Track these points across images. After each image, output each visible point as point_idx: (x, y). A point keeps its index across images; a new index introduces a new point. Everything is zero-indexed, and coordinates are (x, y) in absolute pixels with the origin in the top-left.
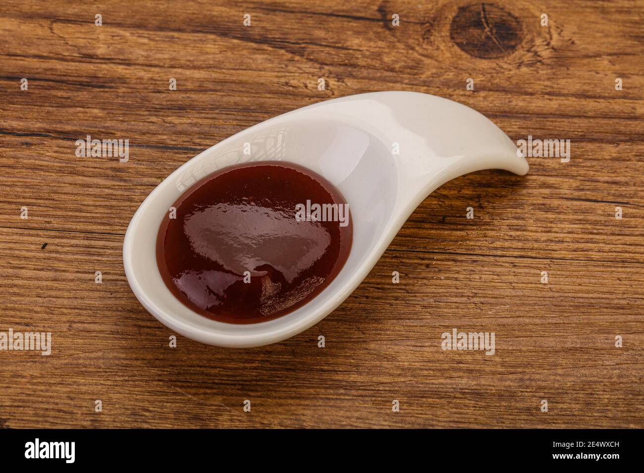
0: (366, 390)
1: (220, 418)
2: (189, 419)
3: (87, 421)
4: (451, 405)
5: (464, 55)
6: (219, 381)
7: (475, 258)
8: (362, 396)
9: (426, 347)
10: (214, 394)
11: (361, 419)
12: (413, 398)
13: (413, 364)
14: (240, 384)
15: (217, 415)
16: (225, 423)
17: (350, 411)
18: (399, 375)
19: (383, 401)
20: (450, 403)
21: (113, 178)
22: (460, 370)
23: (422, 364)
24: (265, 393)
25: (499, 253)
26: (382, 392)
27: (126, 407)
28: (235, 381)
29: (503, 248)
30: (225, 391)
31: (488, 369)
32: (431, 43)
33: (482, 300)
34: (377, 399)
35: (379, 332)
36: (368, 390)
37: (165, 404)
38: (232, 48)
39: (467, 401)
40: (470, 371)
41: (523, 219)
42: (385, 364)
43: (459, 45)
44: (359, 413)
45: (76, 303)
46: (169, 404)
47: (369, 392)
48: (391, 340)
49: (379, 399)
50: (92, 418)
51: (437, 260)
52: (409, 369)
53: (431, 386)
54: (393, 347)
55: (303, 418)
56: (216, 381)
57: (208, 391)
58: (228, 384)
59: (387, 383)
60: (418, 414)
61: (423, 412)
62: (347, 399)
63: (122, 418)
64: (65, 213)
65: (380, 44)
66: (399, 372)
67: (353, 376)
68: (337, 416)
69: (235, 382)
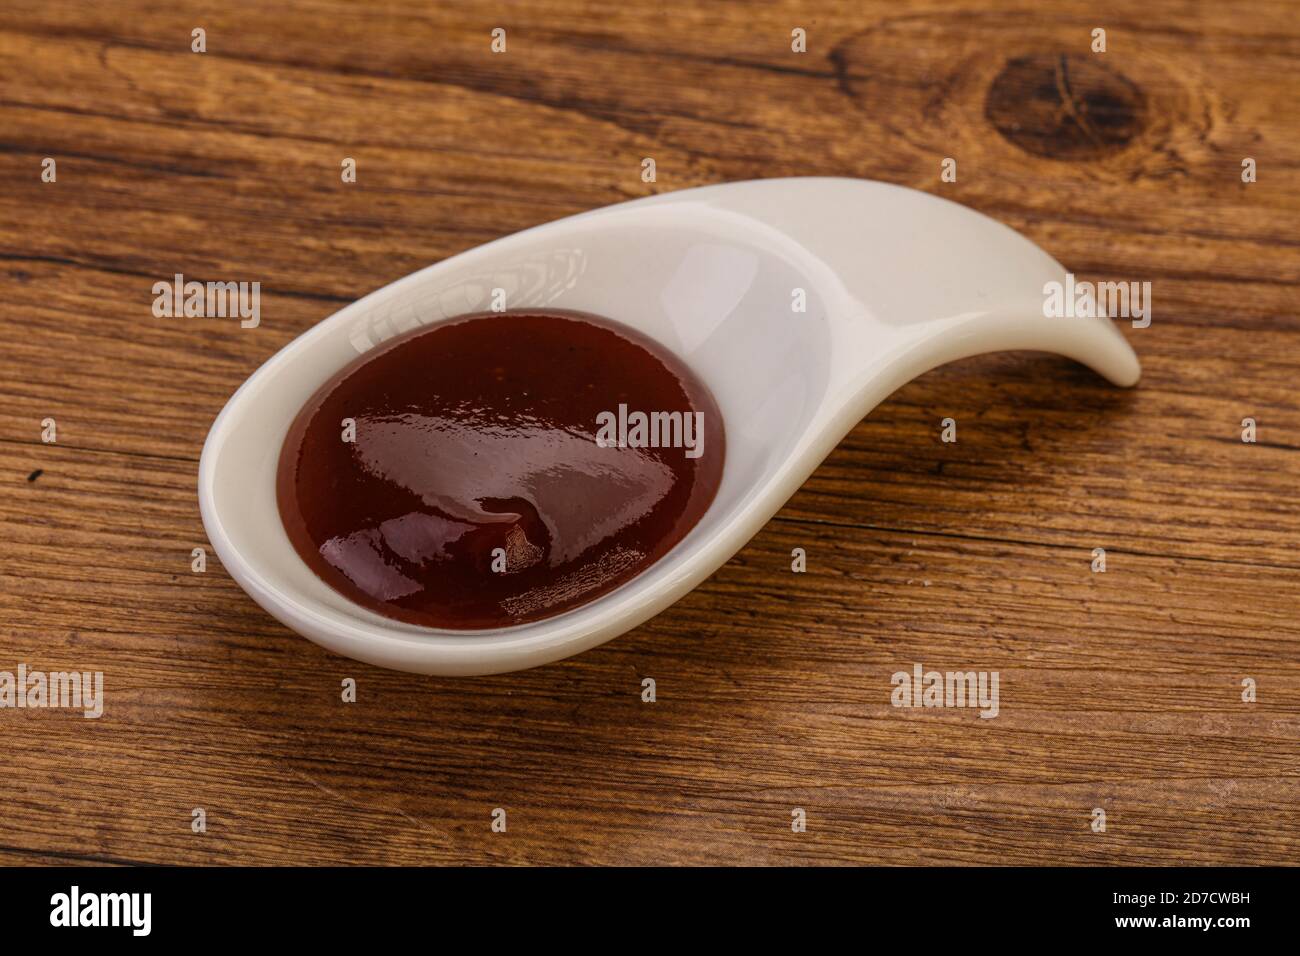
0: (733, 799)
1: (393, 838)
2: (321, 837)
3: (89, 828)
4: (925, 840)
5: (1014, 151)
6: (399, 765)
7: (1004, 548)
8: (722, 811)
9: (878, 719)
10: (385, 789)
11: (717, 857)
12: (838, 822)
13: (845, 752)
14: (446, 774)
15: (387, 832)
16: (402, 850)
17: (693, 841)
18: (812, 773)
19: (769, 824)
20: (922, 835)
21: (206, 351)
22: (952, 769)
23: (866, 753)
24: (501, 794)
25: (1061, 539)
26: (769, 805)
27: (181, 805)
28: (434, 765)
29: (1071, 531)
30: (412, 785)
31: (1015, 770)
32: (940, 124)
33: (1014, 631)
34: (755, 819)
35: (773, 684)
36: (739, 800)
37: (270, 804)
38: (500, 115)
39: (962, 834)
40: (974, 773)
41: (1120, 475)
42: (782, 749)
43: (1006, 133)
44: (713, 845)
45: (90, 591)
46: (278, 805)
47: (740, 803)
48: (800, 702)
49: (762, 818)
50: (102, 824)
51: (919, 547)
52: (836, 763)
53: (882, 798)
54: (803, 715)
55: (583, 848)
56: (392, 764)
57: (371, 783)
58: (418, 772)
59: (782, 788)
60: (847, 854)
61: (860, 851)
62: (687, 816)
63: (170, 827)
64: (88, 414)
65: (829, 120)
66: (812, 768)
67: (706, 769)
68: (662, 848)
69: (436, 769)
